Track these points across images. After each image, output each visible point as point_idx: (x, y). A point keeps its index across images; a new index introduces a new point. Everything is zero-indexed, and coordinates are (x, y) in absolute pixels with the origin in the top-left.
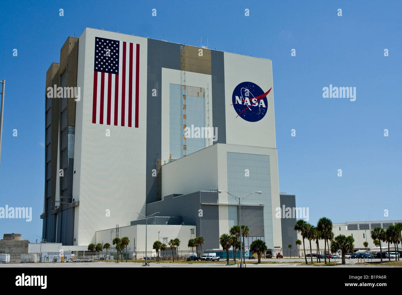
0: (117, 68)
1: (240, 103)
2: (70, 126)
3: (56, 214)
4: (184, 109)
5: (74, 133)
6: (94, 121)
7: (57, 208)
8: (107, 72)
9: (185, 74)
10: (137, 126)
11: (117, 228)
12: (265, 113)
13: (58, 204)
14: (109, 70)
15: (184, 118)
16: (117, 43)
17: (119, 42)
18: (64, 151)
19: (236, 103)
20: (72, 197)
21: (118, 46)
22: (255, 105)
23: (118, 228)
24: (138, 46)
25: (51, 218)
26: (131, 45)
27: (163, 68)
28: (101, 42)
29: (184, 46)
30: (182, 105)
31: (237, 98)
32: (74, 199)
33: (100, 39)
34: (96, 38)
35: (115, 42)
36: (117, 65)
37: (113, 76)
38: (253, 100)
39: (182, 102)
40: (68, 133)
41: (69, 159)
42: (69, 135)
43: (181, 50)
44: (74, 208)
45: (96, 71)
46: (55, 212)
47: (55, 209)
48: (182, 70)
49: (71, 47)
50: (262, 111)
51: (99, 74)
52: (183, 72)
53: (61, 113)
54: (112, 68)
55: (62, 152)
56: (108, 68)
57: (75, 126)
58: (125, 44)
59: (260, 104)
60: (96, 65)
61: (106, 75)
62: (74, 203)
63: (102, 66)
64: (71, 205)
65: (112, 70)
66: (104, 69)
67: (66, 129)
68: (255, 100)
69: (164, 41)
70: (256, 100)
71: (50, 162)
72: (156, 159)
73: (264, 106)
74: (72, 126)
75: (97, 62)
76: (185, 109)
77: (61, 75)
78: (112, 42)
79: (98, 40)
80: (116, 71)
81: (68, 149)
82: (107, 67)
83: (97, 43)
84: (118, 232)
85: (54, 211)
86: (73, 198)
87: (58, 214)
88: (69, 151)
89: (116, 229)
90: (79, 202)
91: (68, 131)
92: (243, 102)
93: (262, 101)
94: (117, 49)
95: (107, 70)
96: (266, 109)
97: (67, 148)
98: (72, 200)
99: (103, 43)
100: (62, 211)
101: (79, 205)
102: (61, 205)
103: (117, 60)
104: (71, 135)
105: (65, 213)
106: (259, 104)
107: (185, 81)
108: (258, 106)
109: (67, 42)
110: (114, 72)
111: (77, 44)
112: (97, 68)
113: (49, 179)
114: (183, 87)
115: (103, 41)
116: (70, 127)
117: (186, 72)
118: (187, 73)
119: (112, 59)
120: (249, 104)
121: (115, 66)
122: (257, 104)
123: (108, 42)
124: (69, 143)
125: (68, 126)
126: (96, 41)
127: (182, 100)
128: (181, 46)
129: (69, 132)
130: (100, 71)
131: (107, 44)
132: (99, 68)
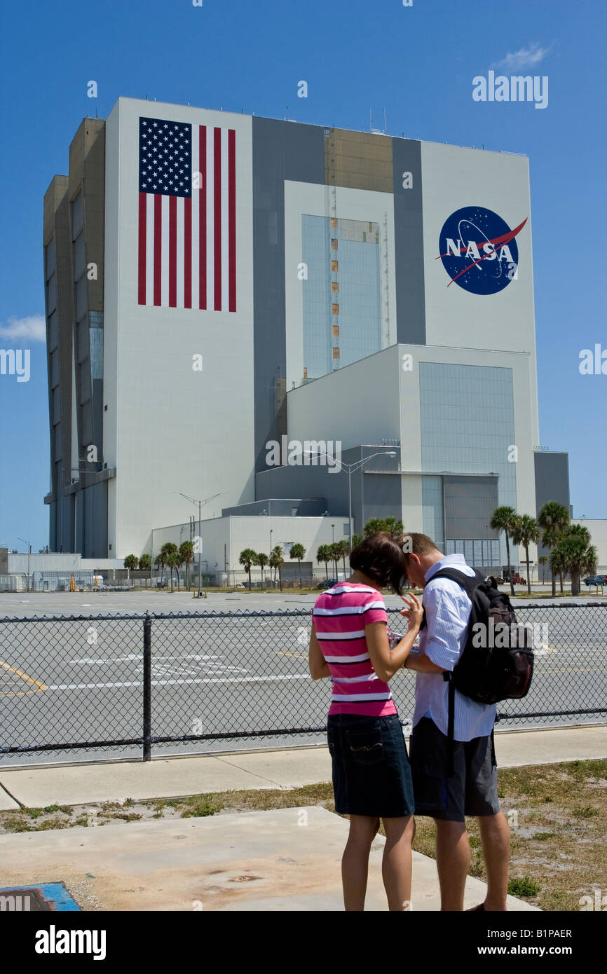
0: (189, 185)
2: (94, 311)
3: (73, 495)
4: (333, 270)
5: (101, 326)
6: (142, 300)
7: (75, 482)
8: (166, 193)
9: (335, 192)
10: (233, 308)
11: (191, 523)
13: (75, 475)
14: (171, 188)
15: (334, 288)
16: (187, 129)
17: (189, 126)
18: (83, 365)
20: (102, 460)
21: (188, 135)
23: (194, 523)
24: (232, 134)
25: (64, 502)
26: (217, 132)
27: (288, 184)
28: (152, 127)
29: (333, 130)
30: (329, 260)
32: (106, 464)
33: (150, 121)
34: (142, 119)
35: (182, 126)
36: (187, 178)
37: (181, 201)
39: (330, 256)
40: (89, 326)
41: (94, 380)
42: (92, 330)
43: (325, 139)
44: (106, 481)
45: (143, 193)
46: (71, 492)
47: (72, 484)
48: (328, 185)
49: (89, 141)
51: (150, 198)
52: (331, 187)
53: (76, 283)
54: (176, 183)
55: (79, 365)
56: (168, 185)
57: (103, 311)
58: (203, 130)
60: (142, 179)
61: (165, 199)
62: (106, 473)
63: (155, 181)
64: (100, 475)
65: (176, 189)
66: (161, 187)
67: (86, 317)
69: (289, 121)
71: (58, 388)
72: (274, 379)
74: (98, 311)
75: (144, 173)
76: (336, 269)
77: (72, 203)
78: (176, 128)
79: (145, 123)
80: (187, 191)
81: (91, 360)
82: (166, 182)
83: (143, 130)
84: (194, 530)
85: (69, 489)
86: (105, 462)
87: (77, 493)
88: (92, 363)
89: (189, 525)
90: (115, 469)
91: (90, 322)
94: (187, 142)
95: (166, 188)
97: (88, 358)
98: (102, 466)
99: (155, 131)
100: (84, 489)
101: (115, 476)
102: (82, 476)
103: (187, 166)
104: (96, 330)
105: (89, 491)
107: (335, 208)
109: (81, 131)
110: (181, 194)
111: (102, 134)
112: (144, 186)
113: (58, 424)
114: (332, 222)
115: (155, 125)
116: (92, 313)
117: (337, 187)
118: (340, 190)
119: (176, 165)
121: (184, 181)
123: (166, 126)
124: (92, 347)
125: (89, 310)
126: (141, 125)
127: (329, 249)
128: (327, 132)
129: (92, 325)
130: (151, 191)
131: (166, 133)
132: (150, 185)
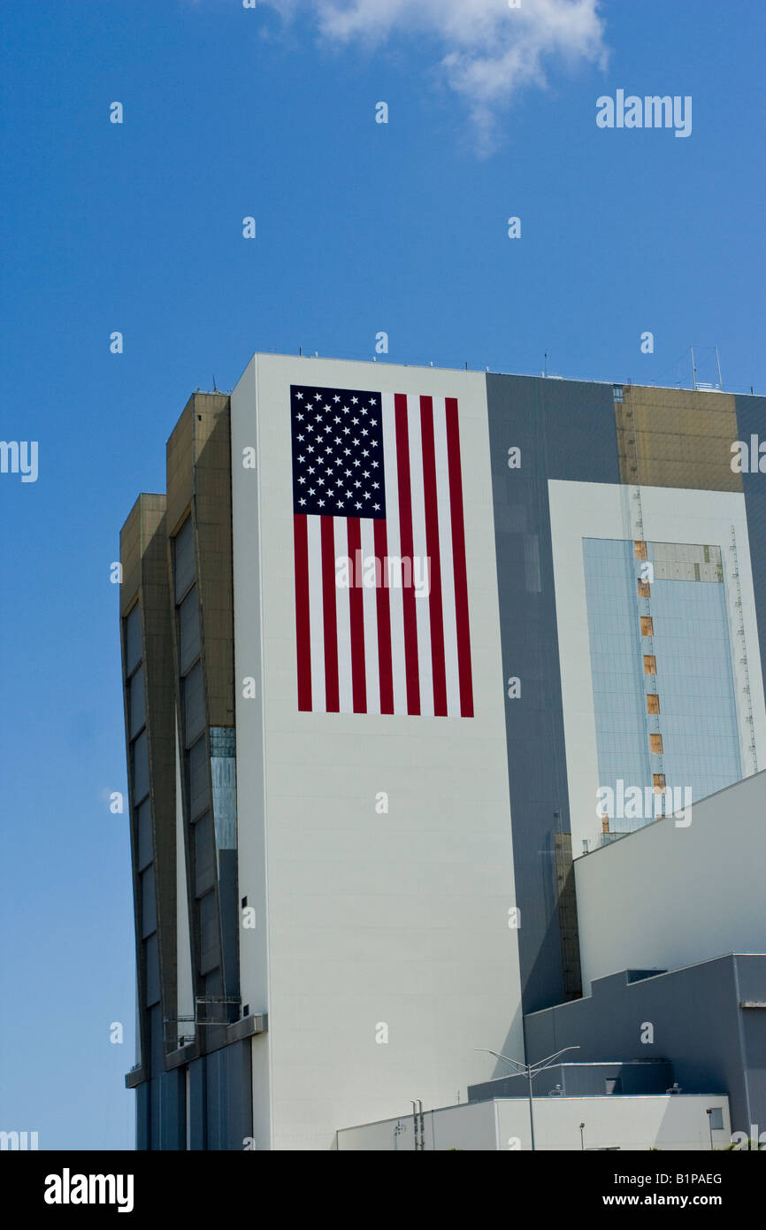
0: (380, 496)
2: (217, 725)
3: (184, 1068)
4: (645, 633)
5: (231, 753)
6: (306, 704)
7: (186, 1044)
8: (341, 513)
9: (638, 496)
10: (468, 710)
11: (415, 1116)
13: (188, 1029)
14: (349, 504)
15: (649, 667)
16: (373, 402)
17: (377, 396)
20: (238, 1000)
21: (376, 412)
23: (422, 1115)
24: (452, 405)
25: (163, 1082)
26: (426, 403)
27: (551, 483)
28: (313, 401)
30: (635, 616)
32: (246, 1008)
33: (309, 392)
34: (295, 389)
35: (364, 396)
36: (376, 485)
37: (367, 525)
39: (636, 609)
40: (211, 755)
41: (221, 851)
42: (215, 762)
43: (616, 405)
44: (249, 1040)
45: (300, 514)
47: (180, 1048)
48: (626, 483)
49: (203, 431)
51: (314, 522)
52: (632, 489)
53: (182, 679)
54: (358, 495)
56: (344, 498)
57: (234, 726)
60: (299, 491)
61: (340, 524)
62: (250, 1023)
63: (321, 492)
64: (237, 1029)
65: (359, 506)
66: (331, 502)
67: (204, 738)
72: (548, 835)
74: (225, 727)
75: (302, 480)
76: (649, 632)
78: (355, 400)
79: (300, 396)
80: (377, 507)
81: (215, 814)
82: (340, 493)
83: (296, 407)
84: (422, 1128)
86: (244, 1004)
88: (216, 821)
90: (265, 1017)
91: (211, 746)
94: (374, 423)
95: (340, 504)
97: (208, 812)
98: (238, 1011)
103: (375, 464)
104: (222, 759)
107: (640, 524)
110: (367, 512)
111: (225, 418)
112: (303, 502)
114: (636, 548)
115: (318, 397)
116: (215, 731)
117: (641, 488)
119: (357, 464)
121: (371, 490)
123: (337, 399)
124: (216, 793)
125: (209, 726)
126: (293, 399)
127: (634, 598)
128: (618, 392)
129: (215, 751)
130: (314, 510)
131: (337, 409)
132: (312, 502)
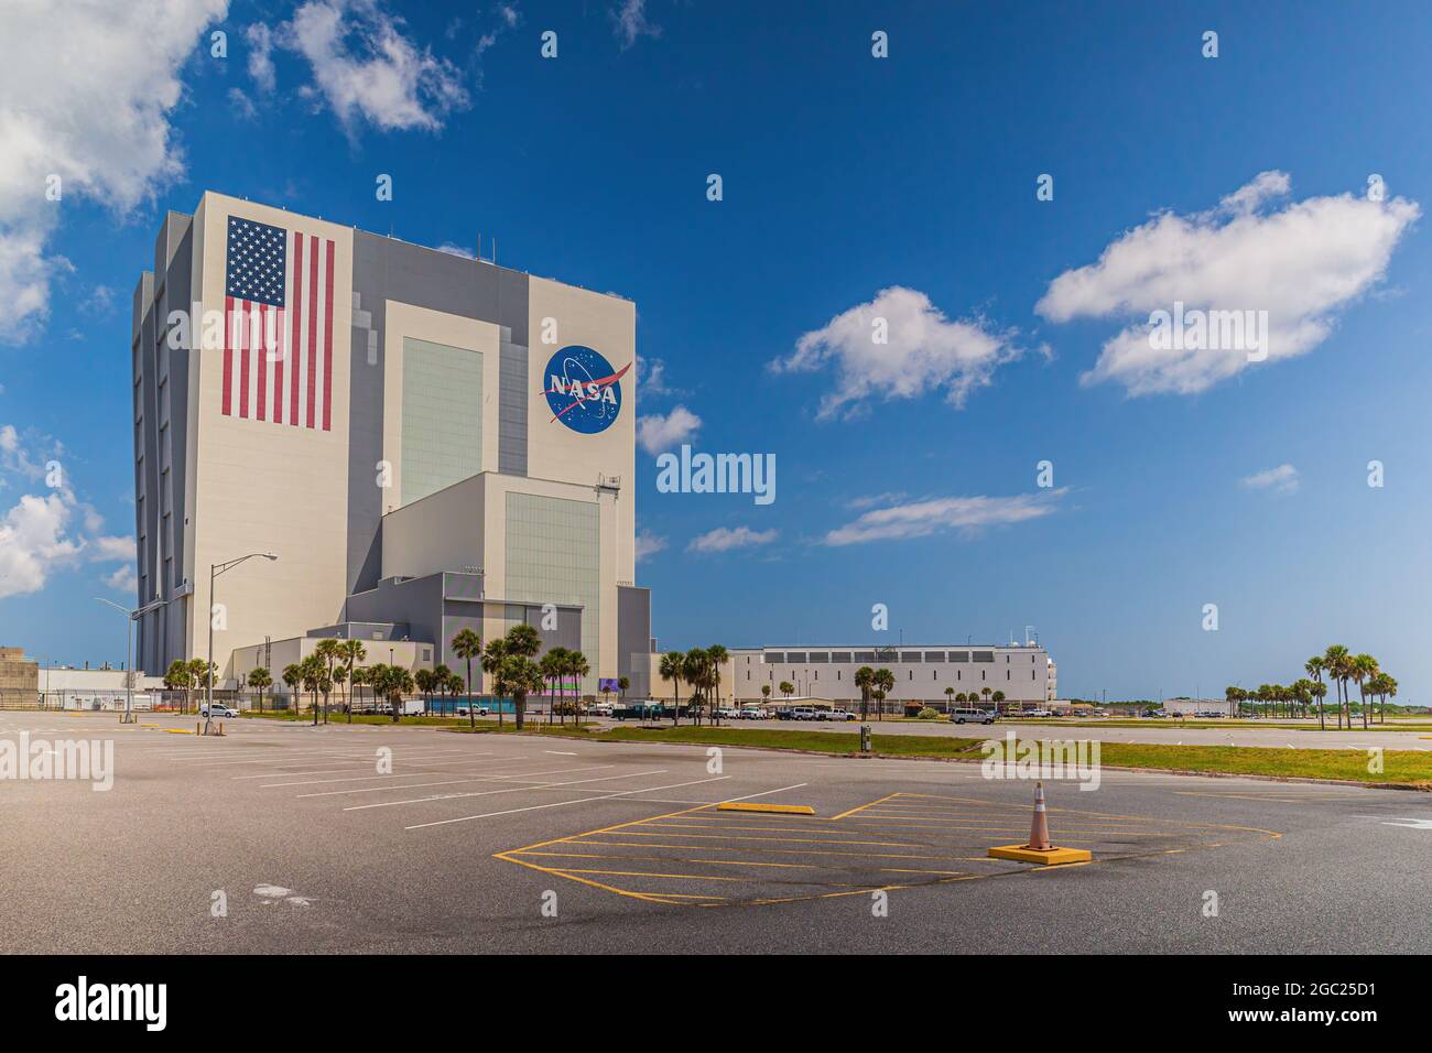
0: (281, 293)
1: (562, 390)
6: (227, 410)
8: (255, 299)
10: (327, 426)
12: (615, 416)
14: (262, 295)
16: (281, 235)
17: (284, 231)
19: (553, 390)
21: (283, 241)
22: (593, 396)
23: (270, 644)
24: (331, 245)
26: (315, 241)
27: (388, 302)
28: (242, 228)
31: (555, 379)
33: (241, 222)
34: (231, 218)
35: (276, 230)
36: (279, 286)
38: (590, 387)
45: (230, 296)
50: (608, 412)
51: (238, 303)
56: (258, 291)
58: (299, 237)
59: (605, 397)
60: (230, 282)
61: (255, 306)
63: (244, 285)
65: (268, 297)
66: (250, 292)
68: (594, 388)
69: (393, 238)
70: (597, 386)
73: (613, 401)
75: (232, 276)
78: (269, 232)
79: (234, 223)
80: (279, 299)
82: (256, 288)
83: (231, 229)
92: (568, 391)
93: (609, 390)
94: (281, 248)
95: (256, 294)
96: (617, 407)
99: (246, 232)
103: (280, 273)
106: (602, 395)
108: (600, 400)
110: (273, 302)
112: (232, 289)
115: (246, 226)
119: (268, 271)
120: (581, 395)
121: (276, 288)
122: (598, 396)
123: (258, 229)
126: (230, 224)
130: (240, 296)
131: (257, 236)
132: (238, 290)
